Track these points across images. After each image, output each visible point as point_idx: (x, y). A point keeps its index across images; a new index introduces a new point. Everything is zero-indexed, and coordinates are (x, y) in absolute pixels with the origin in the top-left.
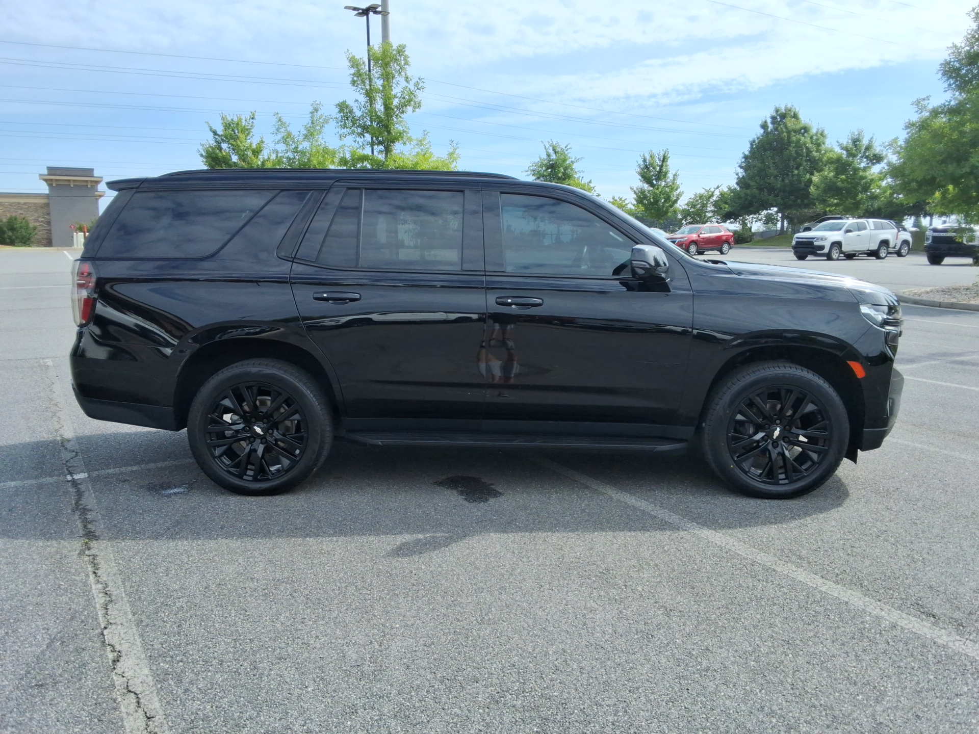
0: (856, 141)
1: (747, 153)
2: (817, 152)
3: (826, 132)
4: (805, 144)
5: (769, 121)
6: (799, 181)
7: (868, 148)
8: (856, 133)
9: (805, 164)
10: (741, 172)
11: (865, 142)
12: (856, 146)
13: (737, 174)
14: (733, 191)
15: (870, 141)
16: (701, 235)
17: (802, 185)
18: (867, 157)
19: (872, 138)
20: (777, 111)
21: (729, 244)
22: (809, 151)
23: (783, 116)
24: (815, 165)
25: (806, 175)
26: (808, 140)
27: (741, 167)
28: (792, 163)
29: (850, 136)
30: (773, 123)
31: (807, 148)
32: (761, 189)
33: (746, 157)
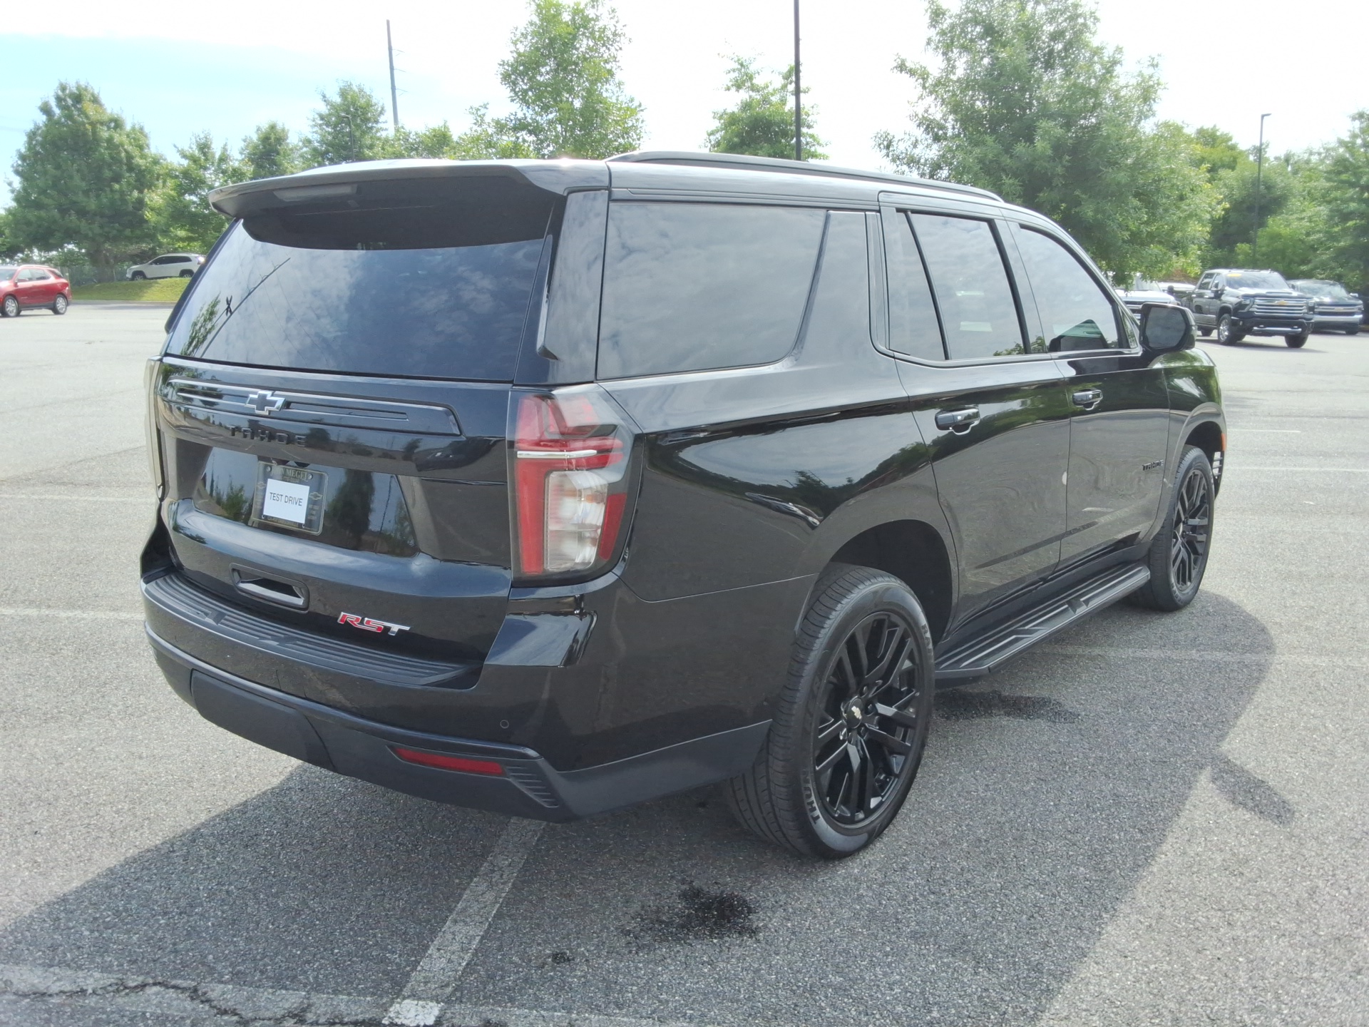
0: (204, 147)
1: (23, 150)
2: (141, 158)
3: (146, 130)
4: (122, 145)
5: (53, 103)
6: (124, 201)
7: (223, 159)
8: (202, 136)
9: (128, 175)
10: (17, 182)
11: (217, 151)
12: (205, 154)
13: (10, 184)
14: (9, 211)
15: (224, 148)
16: (19, 284)
17: (130, 208)
18: (224, 172)
19: (226, 145)
20: (63, 88)
21: (65, 297)
22: (130, 157)
23: (78, 98)
24: (144, 179)
25: (131, 192)
26: (124, 138)
27: (17, 172)
28: (107, 174)
29: (194, 140)
30: (59, 106)
31: (126, 152)
32: (64, 211)
33: (23, 157)
